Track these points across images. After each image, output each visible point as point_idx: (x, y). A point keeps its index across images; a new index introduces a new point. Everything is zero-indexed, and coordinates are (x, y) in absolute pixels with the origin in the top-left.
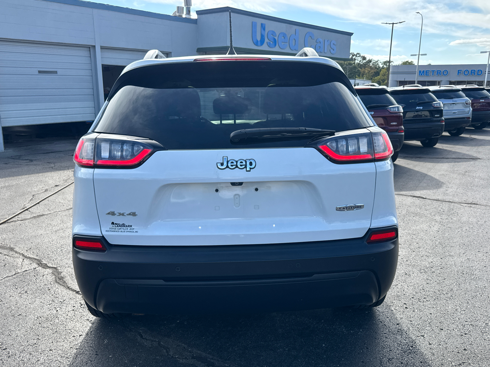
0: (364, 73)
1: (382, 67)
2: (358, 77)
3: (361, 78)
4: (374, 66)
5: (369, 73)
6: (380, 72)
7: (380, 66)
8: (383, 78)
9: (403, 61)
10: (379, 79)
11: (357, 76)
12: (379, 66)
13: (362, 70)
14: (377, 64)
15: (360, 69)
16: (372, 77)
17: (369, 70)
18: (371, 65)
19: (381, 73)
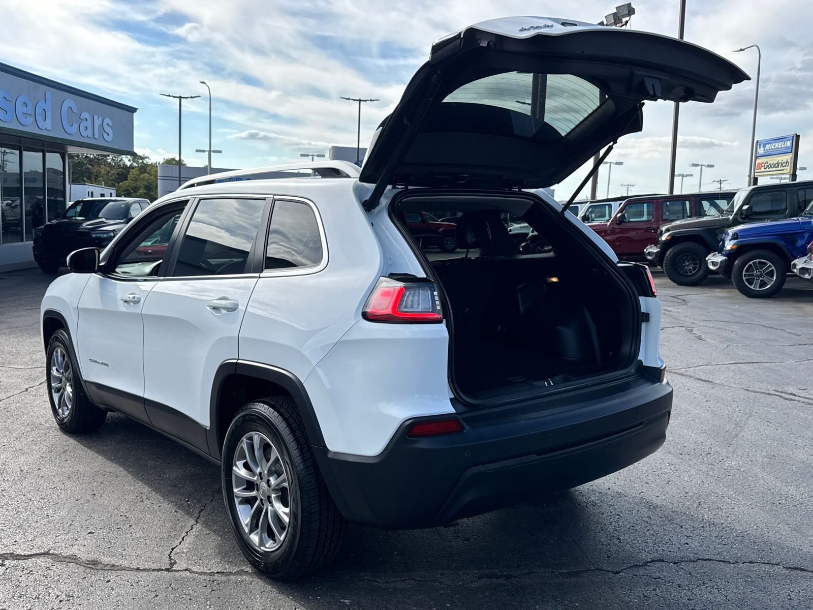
0: (98, 174)
1: (131, 165)
2: (88, 181)
3: (93, 182)
4: (115, 163)
5: (107, 174)
6: (128, 174)
7: (126, 163)
8: (134, 185)
9: (166, 158)
10: (127, 187)
11: (85, 179)
12: (124, 163)
13: (94, 169)
14: (120, 159)
15: (90, 166)
16: (114, 182)
17: (108, 169)
18: (110, 161)
19: (130, 177)
